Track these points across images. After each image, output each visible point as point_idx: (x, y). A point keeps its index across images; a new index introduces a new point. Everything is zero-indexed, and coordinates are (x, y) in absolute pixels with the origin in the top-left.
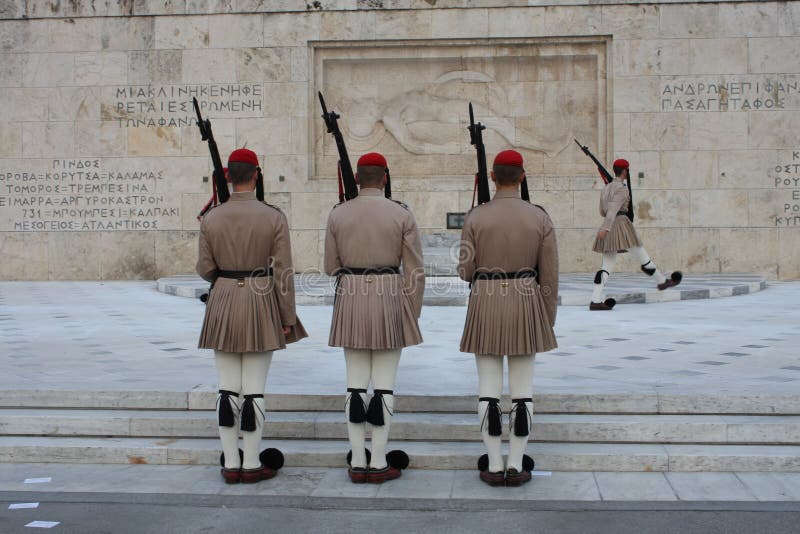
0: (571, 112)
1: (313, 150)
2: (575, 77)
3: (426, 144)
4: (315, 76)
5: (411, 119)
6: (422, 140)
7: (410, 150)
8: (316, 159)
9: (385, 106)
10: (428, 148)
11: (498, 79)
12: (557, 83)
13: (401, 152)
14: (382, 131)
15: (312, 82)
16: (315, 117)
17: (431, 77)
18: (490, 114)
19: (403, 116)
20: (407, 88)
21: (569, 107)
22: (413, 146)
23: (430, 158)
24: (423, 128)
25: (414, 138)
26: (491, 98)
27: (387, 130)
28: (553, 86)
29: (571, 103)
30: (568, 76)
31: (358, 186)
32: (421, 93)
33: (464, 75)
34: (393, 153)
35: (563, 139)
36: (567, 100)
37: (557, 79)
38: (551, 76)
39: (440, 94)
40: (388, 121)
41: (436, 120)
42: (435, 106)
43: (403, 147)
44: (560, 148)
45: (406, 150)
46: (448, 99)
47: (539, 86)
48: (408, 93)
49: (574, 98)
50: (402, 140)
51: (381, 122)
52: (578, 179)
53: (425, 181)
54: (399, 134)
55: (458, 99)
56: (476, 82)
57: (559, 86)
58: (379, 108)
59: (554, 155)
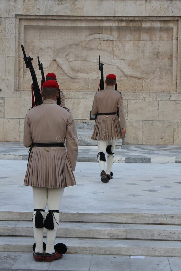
0: (158, 58)
1: (17, 75)
2: (161, 39)
3: (79, 73)
4: (19, 34)
5: (71, 60)
6: (78, 71)
7: (71, 76)
8: (19, 80)
9: (57, 52)
10: (80, 75)
11: (119, 39)
12: (151, 41)
13: (66, 77)
14: (56, 65)
15: (18, 37)
16: (19, 56)
17: (83, 37)
18: (115, 58)
19: (67, 57)
20: (70, 42)
21: (157, 55)
22: (72, 74)
23: (82, 81)
24: (77, 64)
25: (73, 70)
26: (115, 49)
27: (58, 65)
28: (149, 44)
29: (158, 53)
30: (157, 39)
31: (43, 98)
32: (77, 45)
33: (101, 36)
34: (61, 78)
35: (154, 72)
36: (156, 50)
37: (151, 40)
38: (148, 38)
39: (87, 46)
40: (58, 60)
41: (85, 60)
42: (85, 53)
43: (67, 75)
44: (152, 77)
45: (68, 76)
46: (92, 49)
47: (141, 43)
48: (70, 45)
49: (160, 50)
50: (66, 71)
51: (55, 60)
52: (161, 94)
53: (79, 93)
54: (65, 67)
55: (98, 49)
56: (107, 40)
57: (152, 43)
58: (54, 53)
59: (148, 81)
